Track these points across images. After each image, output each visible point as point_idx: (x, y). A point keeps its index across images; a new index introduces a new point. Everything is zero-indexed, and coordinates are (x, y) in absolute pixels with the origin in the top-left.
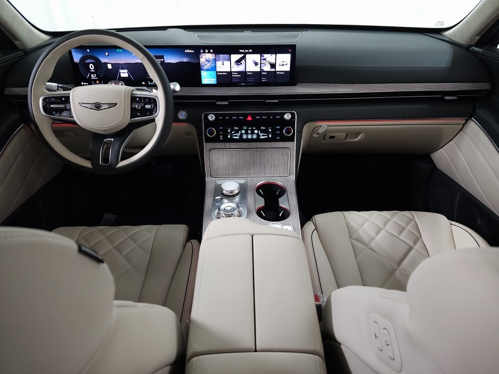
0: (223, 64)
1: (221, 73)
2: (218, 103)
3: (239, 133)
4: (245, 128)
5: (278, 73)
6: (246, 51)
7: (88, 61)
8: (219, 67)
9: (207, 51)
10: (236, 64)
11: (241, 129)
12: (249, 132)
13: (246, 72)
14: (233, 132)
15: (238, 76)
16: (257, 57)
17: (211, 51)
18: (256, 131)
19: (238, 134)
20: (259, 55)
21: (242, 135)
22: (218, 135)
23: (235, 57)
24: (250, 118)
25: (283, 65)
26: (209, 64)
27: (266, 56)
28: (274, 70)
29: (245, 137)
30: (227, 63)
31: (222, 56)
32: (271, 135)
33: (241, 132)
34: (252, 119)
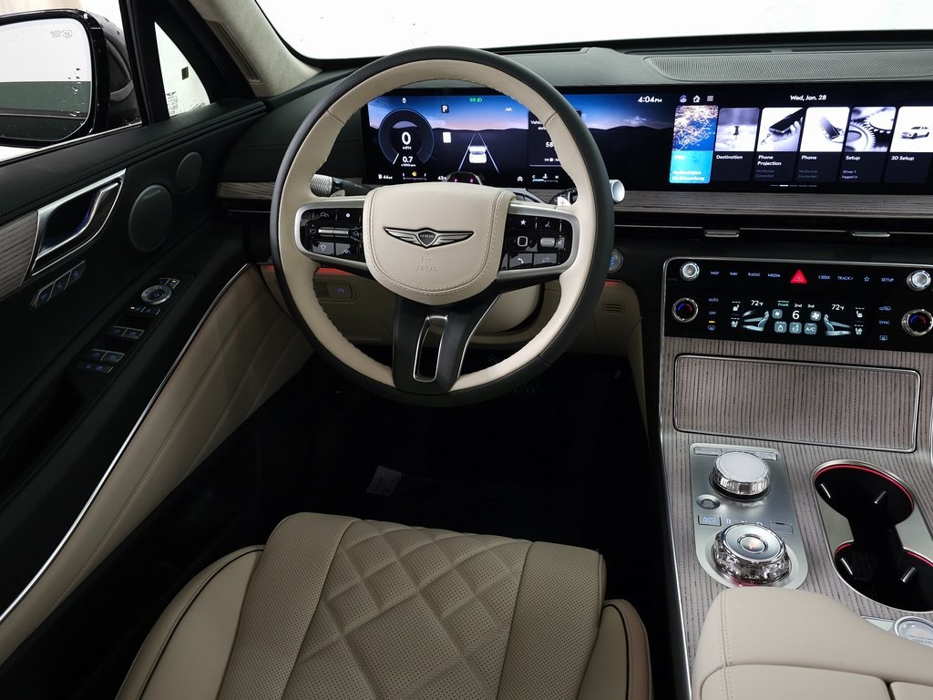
0: (736, 133)
1: (726, 157)
2: (710, 234)
3: (763, 316)
4: (786, 304)
5: (894, 158)
6: (809, 98)
7: (399, 125)
8: (724, 141)
9: (697, 99)
10: (774, 133)
11: (771, 306)
12: (796, 315)
13: (798, 153)
14: (747, 313)
15: (774, 163)
16: (839, 116)
17: (710, 98)
18: (816, 316)
19: (762, 320)
20: (846, 110)
21: (772, 321)
22: (704, 317)
23: (773, 115)
24: (799, 278)
25: (915, 136)
26: (696, 134)
27: (866, 111)
28: (884, 149)
29: (780, 327)
30: (748, 131)
31: (737, 111)
32: (860, 330)
33: (770, 314)
34: (806, 282)
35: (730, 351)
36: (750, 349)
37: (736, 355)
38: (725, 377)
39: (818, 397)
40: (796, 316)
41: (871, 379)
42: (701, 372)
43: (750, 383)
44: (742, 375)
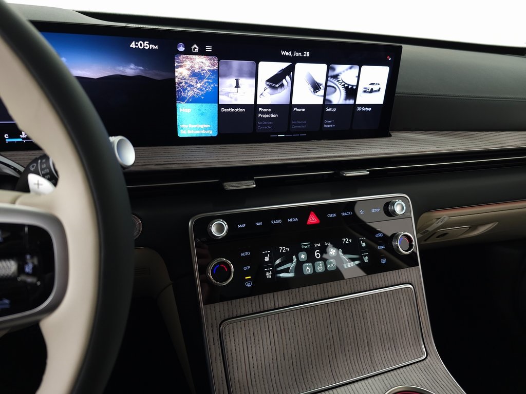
0: (237, 86)
1: (230, 110)
2: (230, 186)
3: (291, 261)
4: (306, 245)
5: (359, 109)
6: (297, 54)
8: (227, 94)
9: (196, 48)
10: (270, 86)
11: (296, 251)
12: (317, 254)
13: (290, 106)
14: (278, 262)
15: (272, 116)
16: (318, 71)
17: (209, 49)
18: (332, 252)
19: (292, 266)
20: (324, 67)
21: (300, 264)
22: (240, 274)
23: (268, 69)
24: (313, 219)
25: (372, 91)
26: (199, 85)
27: (340, 68)
28: (351, 102)
29: (308, 269)
30: (247, 83)
31: (235, 64)
32: (367, 258)
33: (297, 258)
34: (319, 222)
35: (270, 305)
36: (288, 298)
37: (277, 307)
38: (271, 334)
39: (351, 329)
40: (318, 256)
41: (384, 300)
42: (248, 336)
43: (294, 332)
44: (286, 327)
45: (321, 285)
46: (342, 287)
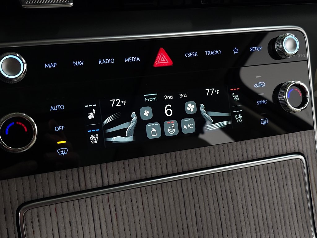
3: (129, 119)
4: (151, 97)
11: (136, 105)
12: (168, 110)
14: (108, 120)
18: (191, 107)
19: (130, 126)
21: (141, 125)
24: (163, 60)
29: (153, 131)
32: (240, 117)
33: (138, 115)
34: (171, 63)
35: (96, 181)
36: (122, 171)
37: (106, 183)
38: (97, 222)
39: (213, 215)
40: (169, 112)
41: (262, 176)
42: (62, 225)
43: (132, 220)
44: (119, 213)
45: (173, 153)
46: (203, 156)
